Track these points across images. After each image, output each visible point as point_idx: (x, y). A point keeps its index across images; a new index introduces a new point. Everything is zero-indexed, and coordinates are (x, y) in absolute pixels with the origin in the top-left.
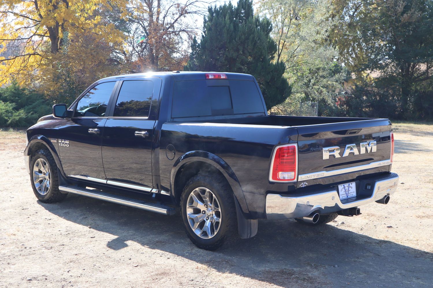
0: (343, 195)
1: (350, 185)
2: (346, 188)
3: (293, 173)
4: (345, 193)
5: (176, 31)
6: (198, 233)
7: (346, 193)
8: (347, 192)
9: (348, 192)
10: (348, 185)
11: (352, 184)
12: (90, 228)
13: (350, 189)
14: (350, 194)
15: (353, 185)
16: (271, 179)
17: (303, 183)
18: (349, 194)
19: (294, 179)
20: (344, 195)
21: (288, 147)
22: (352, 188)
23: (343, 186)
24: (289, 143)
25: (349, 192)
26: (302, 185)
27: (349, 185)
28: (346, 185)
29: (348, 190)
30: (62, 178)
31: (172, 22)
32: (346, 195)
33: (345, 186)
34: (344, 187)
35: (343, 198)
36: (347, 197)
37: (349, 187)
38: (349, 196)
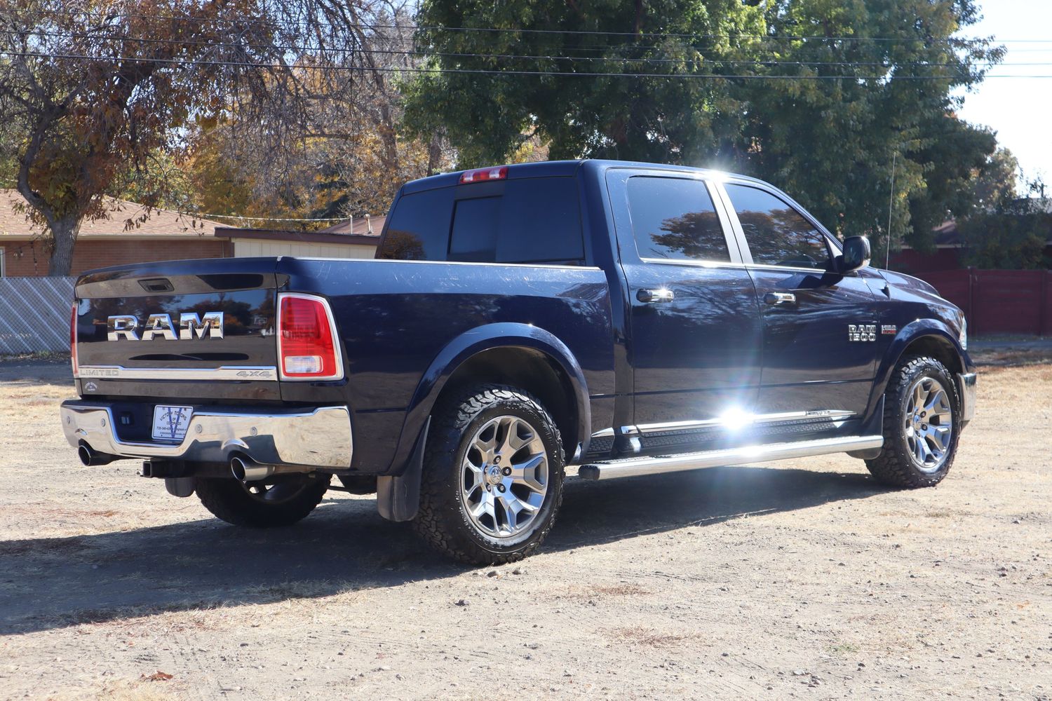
0: (164, 429)
1: (183, 411)
2: (174, 416)
4: (169, 426)
7: (171, 426)
8: (174, 426)
9: (176, 427)
10: (178, 410)
11: (185, 409)
13: (181, 419)
14: (180, 432)
15: (189, 412)
17: (89, 384)
18: (177, 432)
20: (166, 431)
22: (185, 418)
23: (167, 410)
26: (88, 387)
27: (180, 410)
28: (175, 409)
29: (175, 421)
32: (170, 431)
33: (172, 410)
34: (170, 413)
35: (164, 435)
36: (173, 437)
37: (179, 414)
38: (176, 436)
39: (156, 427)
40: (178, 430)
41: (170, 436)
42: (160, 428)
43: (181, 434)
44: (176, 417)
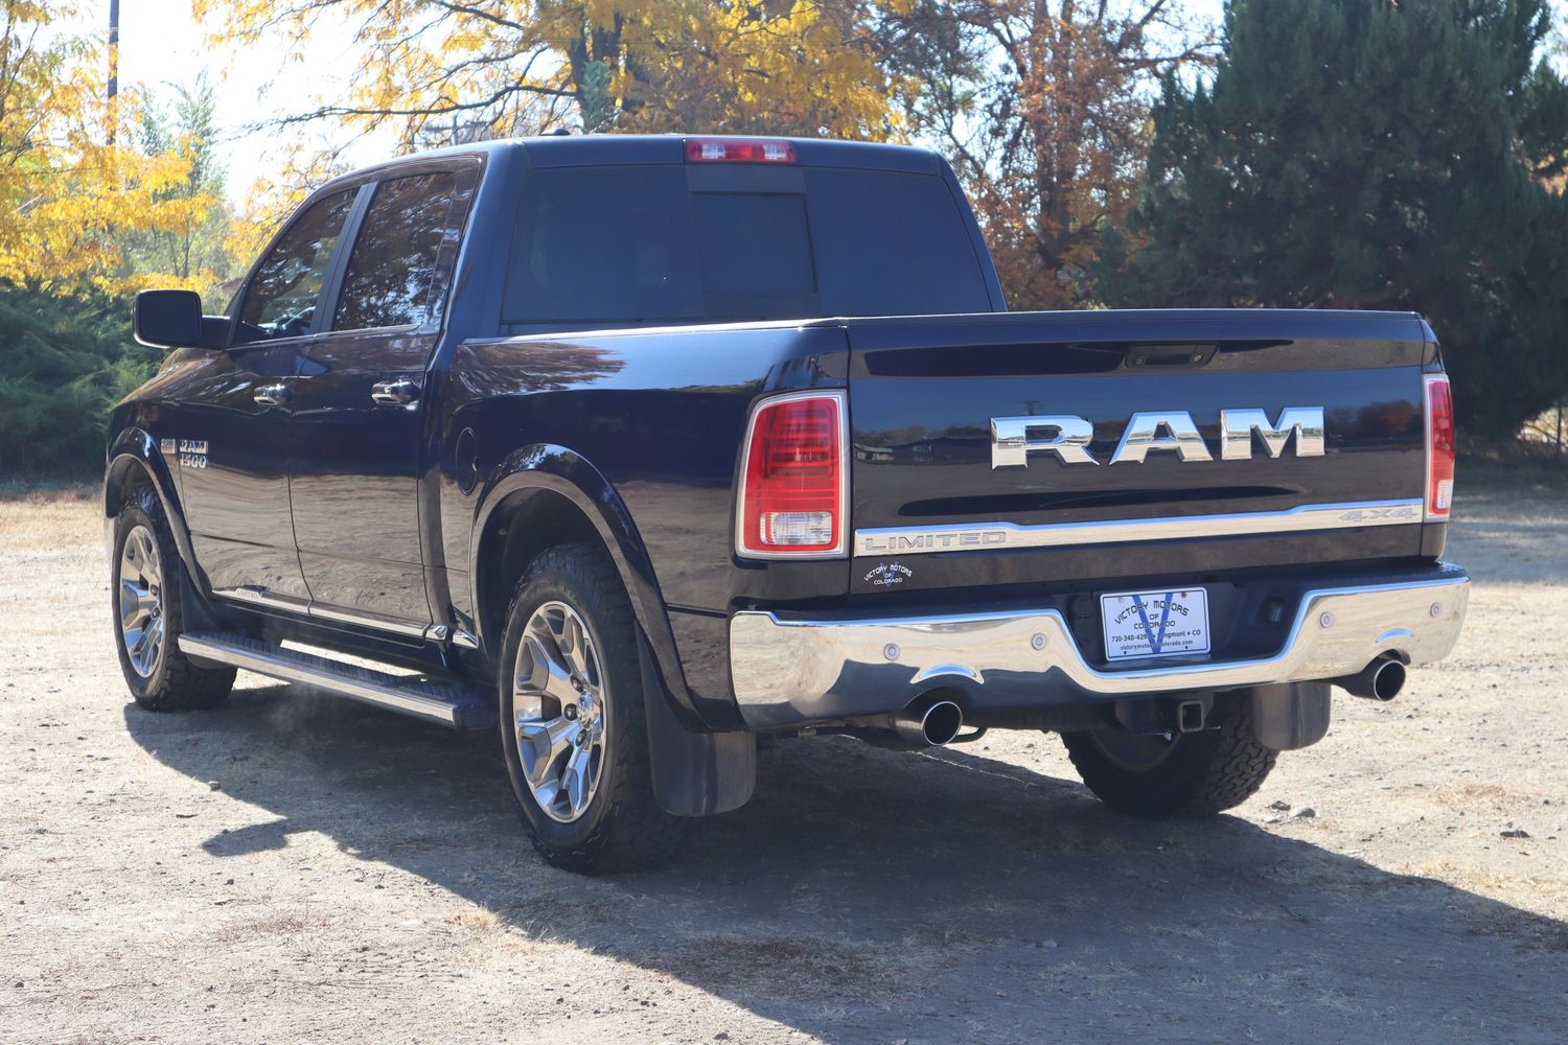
0: (1130, 638)
1: (1177, 598)
2: (1152, 610)
3: (826, 522)
4: (1143, 631)
5: (1158, 60)
6: (545, 798)
7: (1148, 631)
8: (1155, 631)
9: (1162, 631)
10: (1162, 597)
11: (1184, 594)
12: (215, 788)
13: (1173, 615)
14: (1173, 639)
15: (1195, 600)
16: (742, 549)
17: (881, 569)
18: (1165, 640)
19: (833, 544)
20: (1136, 642)
21: (810, 402)
22: (1185, 612)
23: (1129, 602)
24: (814, 387)
25: (1168, 630)
26: (881, 576)
27: (1169, 597)
28: (1151, 599)
29: (1159, 620)
30: (196, 603)
31: (1136, 20)
32: (1146, 641)
33: (1143, 599)
34: (1140, 606)
35: (1129, 652)
36: (1156, 650)
37: (1167, 606)
38: (1163, 649)
39: (1110, 639)
40: (1169, 636)
41: (1150, 650)
42: (1119, 639)
43: (1177, 643)
44: (1160, 611)
